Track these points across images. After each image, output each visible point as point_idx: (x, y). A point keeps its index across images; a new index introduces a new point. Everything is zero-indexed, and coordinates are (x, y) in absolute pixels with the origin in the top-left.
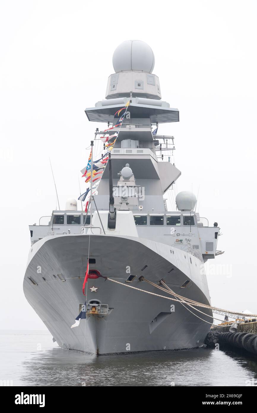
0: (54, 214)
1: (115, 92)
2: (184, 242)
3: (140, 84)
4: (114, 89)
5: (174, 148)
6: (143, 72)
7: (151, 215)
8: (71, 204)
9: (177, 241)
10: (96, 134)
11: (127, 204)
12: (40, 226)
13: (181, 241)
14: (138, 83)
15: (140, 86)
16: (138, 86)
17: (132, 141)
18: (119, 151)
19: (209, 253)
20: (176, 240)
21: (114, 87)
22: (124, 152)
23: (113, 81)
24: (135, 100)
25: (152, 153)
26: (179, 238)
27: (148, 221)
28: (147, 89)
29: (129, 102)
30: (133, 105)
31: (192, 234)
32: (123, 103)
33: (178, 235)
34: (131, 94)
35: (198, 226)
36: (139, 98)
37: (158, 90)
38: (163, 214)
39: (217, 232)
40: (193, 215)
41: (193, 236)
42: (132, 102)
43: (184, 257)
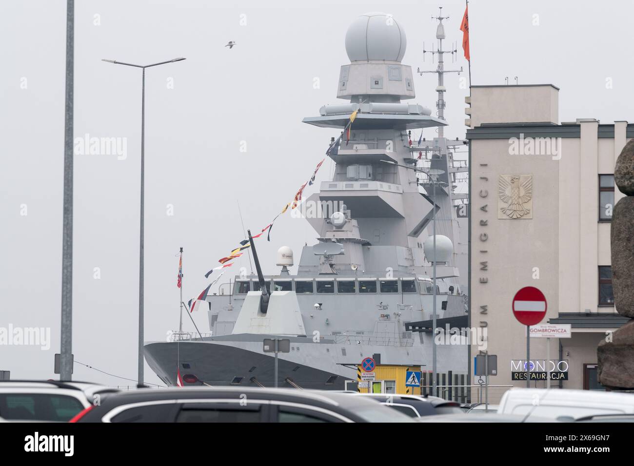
0: (237, 280)
1: (345, 93)
2: (392, 317)
3: (378, 82)
4: (344, 88)
6: (386, 62)
7: (359, 279)
8: (284, 256)
9: (383, 316)
11: (331, 265)
12: (220, 296)
13: (387, 316)
14: (374, 81)
15: (378, 84)
16: (376, 84)
17: (360, 166)
18: (336, 185)
20: (381, 315)
21: (344, 85)
22: (343, 187)
23: (345, 77)
24: (366, 107)
25: (385, 186)
26: (385, 312)
27: (357, 288)
28: (389, 88)
29: (357, 111)
30: (361, 116)
31: (406, 306)
32: (350, 112)
33: (385, 308)
34: (361, 100)
35: (422, 293)
36: (373, 104)
37: (409, 85)
38: (376, 279)
39: (446, 300)
40: (414, 278)
41: (406, 308)
42: (361, 111)
43: (326, 350)
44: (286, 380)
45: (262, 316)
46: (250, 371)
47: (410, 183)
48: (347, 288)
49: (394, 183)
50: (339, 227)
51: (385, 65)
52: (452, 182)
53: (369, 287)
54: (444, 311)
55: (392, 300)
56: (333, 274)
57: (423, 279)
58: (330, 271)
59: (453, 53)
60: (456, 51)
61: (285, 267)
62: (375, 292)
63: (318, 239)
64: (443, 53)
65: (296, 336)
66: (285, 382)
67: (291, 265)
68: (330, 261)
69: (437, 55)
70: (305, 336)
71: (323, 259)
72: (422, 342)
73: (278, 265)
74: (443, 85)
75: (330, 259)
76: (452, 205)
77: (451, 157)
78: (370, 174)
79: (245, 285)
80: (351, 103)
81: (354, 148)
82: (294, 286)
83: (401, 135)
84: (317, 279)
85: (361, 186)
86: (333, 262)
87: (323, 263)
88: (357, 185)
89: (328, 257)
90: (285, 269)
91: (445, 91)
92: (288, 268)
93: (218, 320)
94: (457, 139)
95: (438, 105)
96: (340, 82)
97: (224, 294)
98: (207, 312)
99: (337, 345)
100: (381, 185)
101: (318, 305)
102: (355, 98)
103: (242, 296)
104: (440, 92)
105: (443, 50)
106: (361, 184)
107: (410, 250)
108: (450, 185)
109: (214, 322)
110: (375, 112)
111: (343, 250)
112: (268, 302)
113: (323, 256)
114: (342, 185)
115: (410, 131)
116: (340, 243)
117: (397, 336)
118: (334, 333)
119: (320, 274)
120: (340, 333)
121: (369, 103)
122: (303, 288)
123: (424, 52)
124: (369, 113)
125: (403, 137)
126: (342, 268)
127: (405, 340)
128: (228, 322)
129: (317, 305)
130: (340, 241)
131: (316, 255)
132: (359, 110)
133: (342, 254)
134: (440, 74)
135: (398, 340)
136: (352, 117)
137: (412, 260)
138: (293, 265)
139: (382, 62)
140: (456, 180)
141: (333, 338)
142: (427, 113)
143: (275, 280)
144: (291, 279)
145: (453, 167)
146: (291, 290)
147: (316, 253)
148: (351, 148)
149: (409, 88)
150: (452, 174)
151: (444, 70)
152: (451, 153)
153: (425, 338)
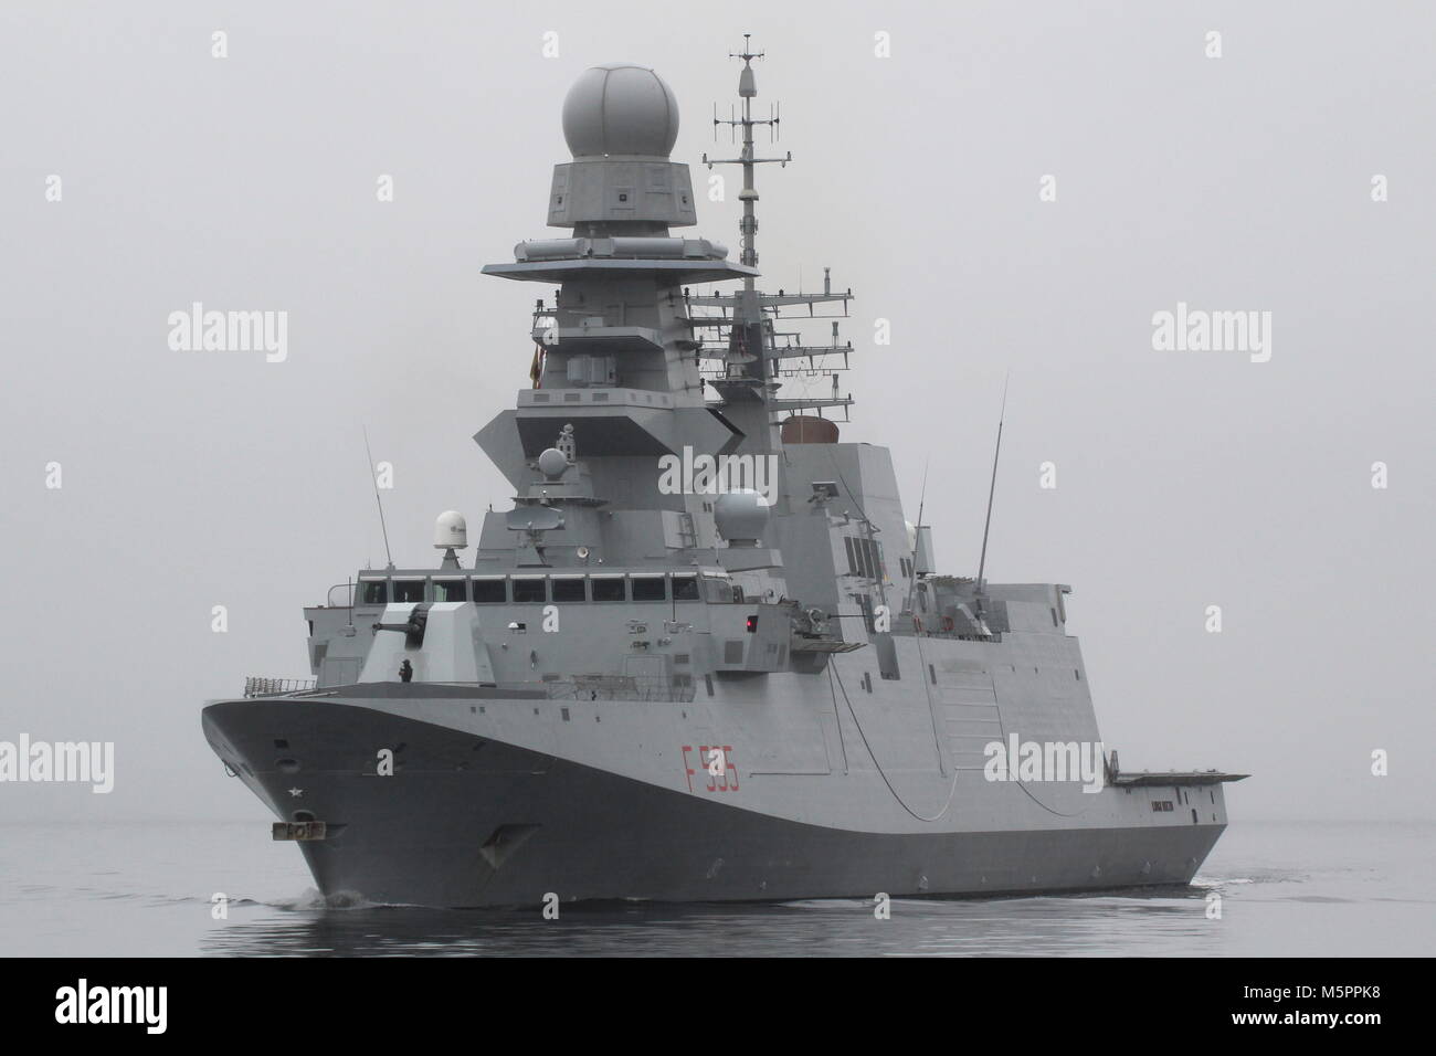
0: (362, 578)
1: (564, 216)
2: (654, 646)
3: (625, 196)
4: (562, 207)
5: (849, 293)
6: (641, 159)
7: (593, 576)
8: (448, 528)
9: (637, 645)
11: (540, 550)
12: (330, 609)
13: (646, 644)
14: (618, 194)
15: (625, 200)
16: (621, 200)
17: (593, 359)
18: (547, 397)
19: (738, 668)
20: (635, 643)
21: (560, 203)
22: (560, 399)
23: (566, 186)
24: (604, 245)
25: (641, 396)
26: (642, 638)
27: (589, 592)
28: (647, 207)
29: (586, 254)
30: (593, 263)
31: (680, 626)
32: (572, 255)
33: (642, 629)
34: (592, 232)
35: (709, 600)
36: (618, 239)
38: (623, 575)
39: (755, 614)
40: (695, 574)
41: (681, 629)
42: (594, 253)
43: (533, 712)
45: (412, 650)
47: (687, 389)
48: (570, 592)
49: (657, 390)
50: (554, 478)
51: (638, 164)
52: (772, 377)
54: (751, 634)
55: (655, 615)
56: (544, 566)
57: (713, 574)
58: (537, 560)
59: (771, 123)
60: (777, 121)
61: (450, 551)
62: (623, 599)
63: (515, 500)
64: (752, 123)
65: (477, 686)
67: (463, 546)
68: (537, 541)
69: (740, 129)
70: (493, 686)
71: (524, 538)
72: (711, 693)
73: (438, 547)
74: (752, 188)
75: (538, 538)
76: (771, 420)
77: (770, 328)
78: (611, 374)
79: (377, 588)
80: (574, 236)
81: (582, 324)
82: (470, 591)
83: (671, 297)
84: (514, 577)
85: (596, 397)
86: (543, 545)
87: (525, 546)
88: (586, 395)
89: (534, 534)
90: (451, 556)
91: (757, 199)
92: (458, 552)
93: (330, 653)
94: (781, 292)
95: (743, 227)
96: (553, 196)
98: (306, 641)
99: (554, 701)
100: (633, 394)
101: (517, 627)
102: (582, 227)
104: (749, 201)
105: (752, 120)
106: (594, 394)
107: (688, 516)
108: (767, 382)
109: (320, 660)
110: (622, 253)
111: (563, 521)
113: (523, 532)
114: (557, 396)
115: (687, 290)
116: (555, 507)
117: (664, 682)
118: (547, 678)
119: (520, 566)
120: (557, 677)
121: (607, 237)
122: (487, 593)
123: (716, 122)
124: (609, 257)
125: (675, 300)
126: (561, 553)
127: (679, 690)
128: (347, 659)
129: (514, 625)
130: (554, 502)
131: (510, 529)
132: (590, 252)
133: (561, 528)
134: (748, 164)
135: (666, 690)
137: (692, 535)
138: (466, 546)
139: (633, 158)
140: (780, 374)
141: (545, 687)
142: (720, 254)
143: (434, 578)
144: (464, 577)
145: (774, 348)
146: (465, 600)
147: (512, 527)
148: (576, 325)
149: (684, 208)
150: (772, 361)
151: (755, 157)
152: (770, 321)
153: (716, 685)
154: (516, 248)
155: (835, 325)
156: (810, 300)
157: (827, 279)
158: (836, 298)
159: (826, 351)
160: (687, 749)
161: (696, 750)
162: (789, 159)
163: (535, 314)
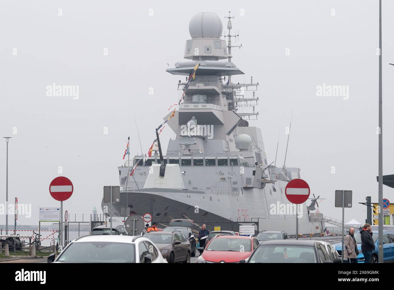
0: (136, 158)
1: (190, 55)
2: (227, 179)
4: (189, 52)
5: (258, 84)
6: (212, 38)
7: (206, 158)
9: (222, 179)
10: (179, 85)
11: (189, 150)
13: (224, 179)
14: (207, 48)
15: (209, 50)
16: (207, 50)
17: (200, 96)
18: (188, 106)
19: (249, 186)
21: (189, 51)
23: (189, 46)
24: (203, 63)
25: (215, 106)
26: (223, 177)
27: (204, 163)
28: (215, 52)
29: (198, 65)
30: (200, 68)
32: (194, 65)
33: (223, 174)
34: (200, 59)
35: (240, 165)
36: (207, 61)
37: (225, 51)
38: (215, 158)
39: (255, 170)
40: (237, 158)
41: (234, 174)
42: (201, 65)
43: (203, 198)
44: (182, 215)
45: (161, 178)
46: (165, 209)
47: (225, 106)
48: (199, 163)
51: (212, 40)
52: (236, 107)
53: (211, 162)
54: (254, 176)
55: (225, 170)
56: (190, 155)
57: (241, 158)
58: (189, 153)
59: (236, 37)
60: (238, 35)
61: (156, 152)
62: (215, 165)
64: (231, 36)
66: (182, 216)
68: (188, 148)
71: (184, 147)
72: (243, 194)
74: (231, 54)
75: (189, 147)
77: (235, 93)
78: (205, 100)
80: (193, 61)
81: (197, 85)
82: (168, 162)
83: (220, 79)
84: (181, 158)
85: (203, 106)
86: (190, 149)
87: (185, 149)
88: (200, 106)
89: (187, 146)
91: (232, 57)
94: (239, 83)
96: (186, 49)
97: (126, 166)
99: (206, 195)
100: (213, 106)
101: (184, 173)
102: (196, 58)
103: (139, 167)
104: (230, 58)
106: (202, 105)
107: (227, 142)
109: (124, 182)
110: (208, 65)
111: (196, 142)
112: (164, 170)
114: (191, 106)
115: (225, 77)
117: (230, 190)
118: (194, 188)
119: (183, 155)
120: (197, 188)
121: (204, 60)
124: (205, 66)
126: (194, 152)
127: (235, 192)
130: (193, 137)
132: (199, 64)
133: (195, 144)
134: (230, 48)
135: (231, 192)
136: (195, 68)
137: (228, 148)
139: (210, 38)
140: (238, 106)
143: (157, 158)
144: (167, 158)
145: (236, 98)
147: (180, 143)
148: (195, 85)
149: (225, 53)
150: (235, 103)
151: (231, 46)
152: (235, 91)
153: (244, 191)
154: (175, 64)
155: (254, 92)
156: (247, 86)
157: (252, 80)
158: (254, 85)
159: (251, 100)
160: (239, 210)
161: (240, 210)
162: (241, 46)
163: (178, 85)
